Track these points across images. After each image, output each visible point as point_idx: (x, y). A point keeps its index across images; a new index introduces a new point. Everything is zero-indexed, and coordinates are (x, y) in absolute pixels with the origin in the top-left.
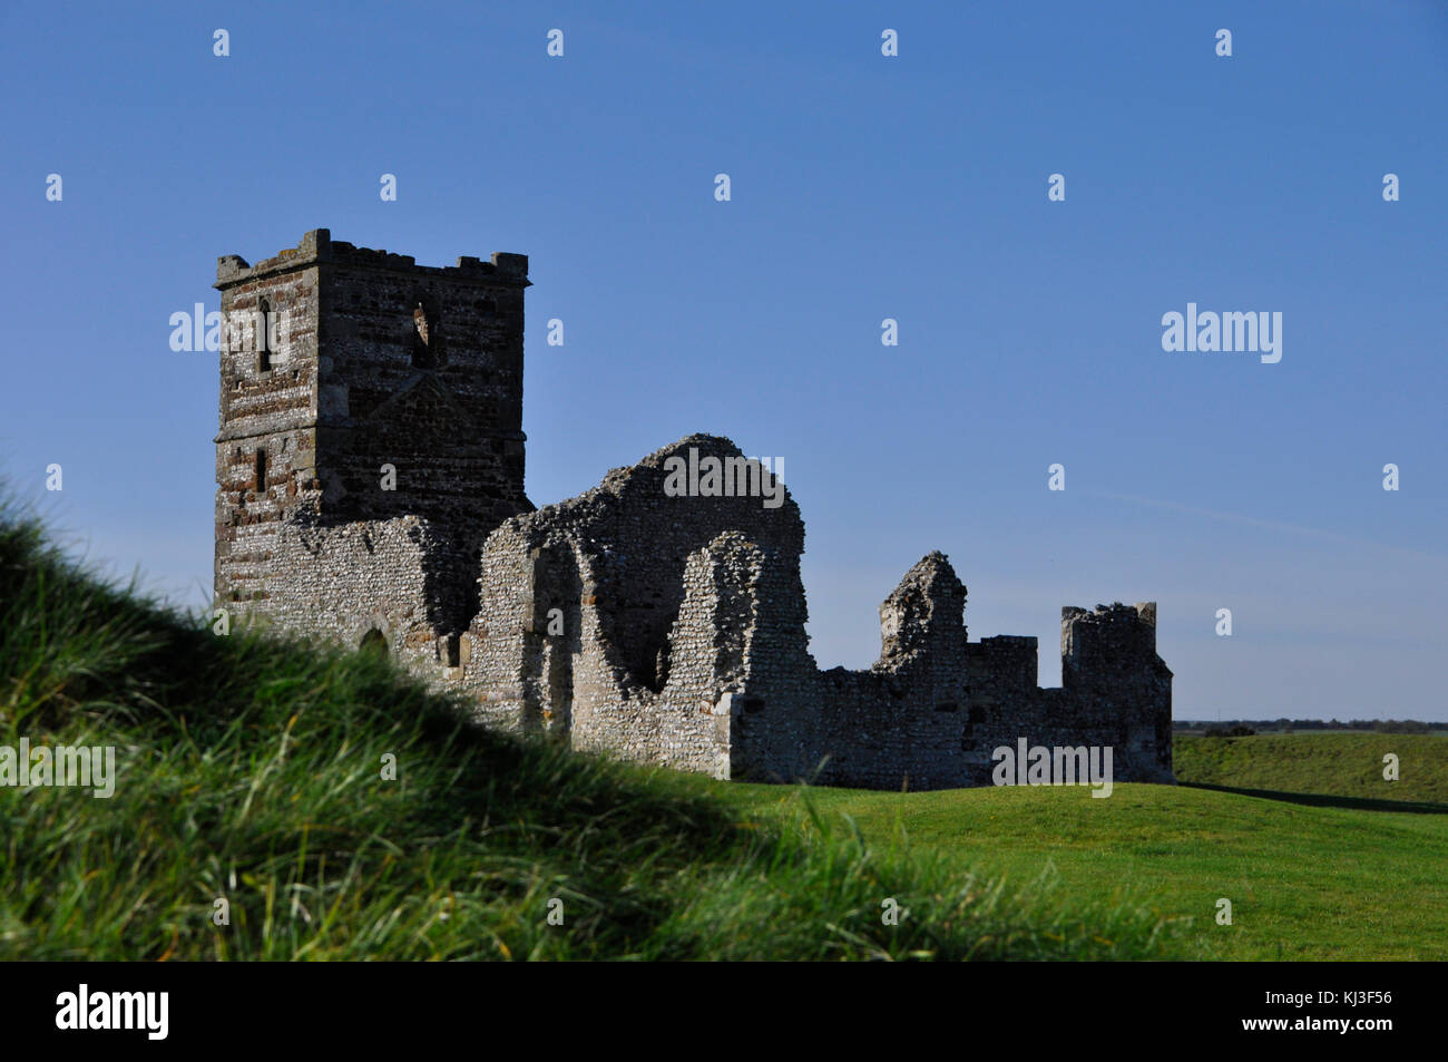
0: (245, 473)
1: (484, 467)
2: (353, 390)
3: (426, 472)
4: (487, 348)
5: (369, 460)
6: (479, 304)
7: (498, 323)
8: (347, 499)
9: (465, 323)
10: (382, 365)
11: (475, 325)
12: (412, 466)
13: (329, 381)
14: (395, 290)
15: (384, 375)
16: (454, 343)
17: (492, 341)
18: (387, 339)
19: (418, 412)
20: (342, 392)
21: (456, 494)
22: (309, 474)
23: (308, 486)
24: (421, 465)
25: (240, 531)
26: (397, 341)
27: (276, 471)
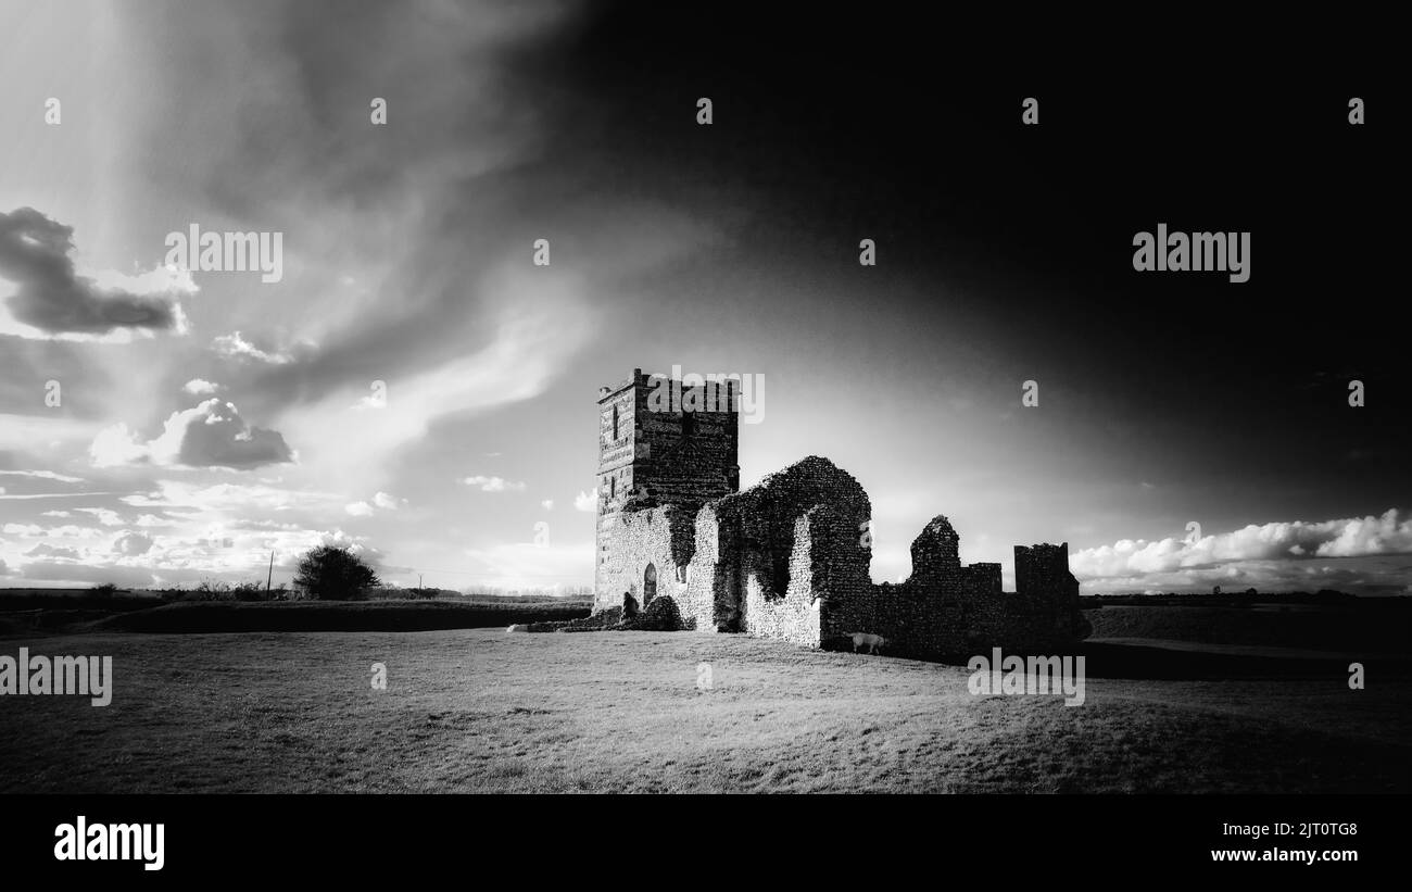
0: (607, 489)
1: (718, 484)
2: (652, 446)
3: (688, 485)
4: (721, 425)
5: (660, 480)
8: (648, 498)
10: (667, 433)
12: (681, 483)
13: (640, 441)
15: (668, 438)
16: (703, 423)
17: (722, 421)
18: (669, 421)
19: (686, 457)
20: (647, 446)
21: (704, 496)
22: (630, 488)
23: (630, 493)
24: (686, 482)
25: (606, 516)
26: (674, 422)
27: (618, 487)
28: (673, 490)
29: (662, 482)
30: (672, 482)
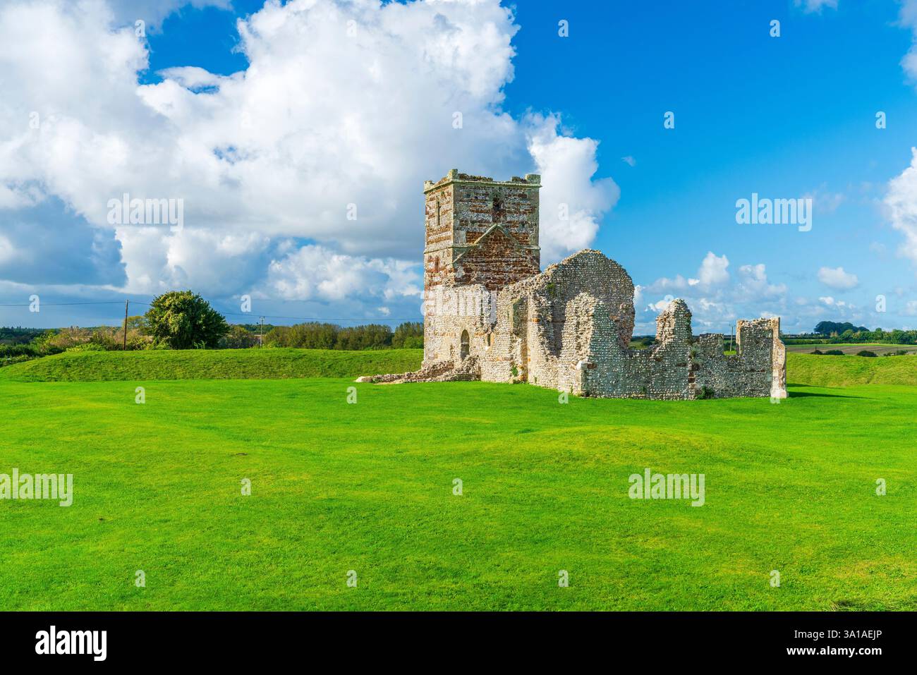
0: (432, 266)
1: (523, 261)
2: (468, 232)
3: (498, 264)
4: (524, 213)
5: (474, 260)
6: (520, 195)
7: (529, 203)
8: (465, 276)
9: (514, 204)
10: (479, 222)
11: (518, 204)
12: (492, 262)
13: (458, 228)
14: (484, 191)
15: (481, 225)
16: (510, 212)
17: (526, 210)
18: (482, 212)
19: (496, 240)
20: (463, 233)
21: (511, 272)
22: (451, 267)
23: (450, 271)
24: (496, 261)
27: (441, 265)
28: (485, 268)
29: (476, 262)
30: (483, 262)
